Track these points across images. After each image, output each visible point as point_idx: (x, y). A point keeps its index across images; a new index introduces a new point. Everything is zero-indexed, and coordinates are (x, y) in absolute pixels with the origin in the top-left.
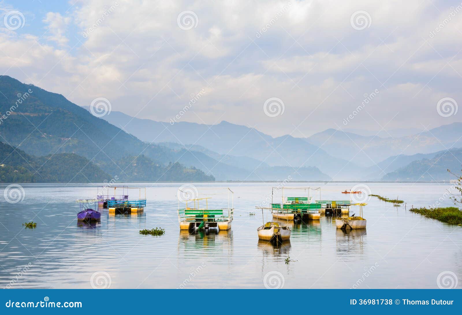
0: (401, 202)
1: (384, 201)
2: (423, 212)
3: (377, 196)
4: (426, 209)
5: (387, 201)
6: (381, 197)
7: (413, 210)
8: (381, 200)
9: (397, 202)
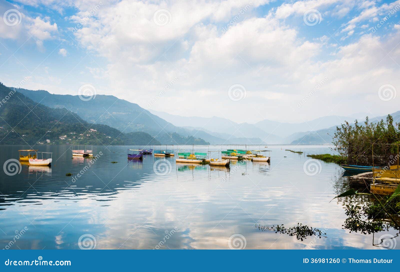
0: (302, 153)
1: (293, 153)
2: (314, 157)
3: (289, 150)
4: (314, 155)
5: (295, 152)
6: (292, 150)
7: (308, 156)
8: (292, 152)
9: (300, 153)
